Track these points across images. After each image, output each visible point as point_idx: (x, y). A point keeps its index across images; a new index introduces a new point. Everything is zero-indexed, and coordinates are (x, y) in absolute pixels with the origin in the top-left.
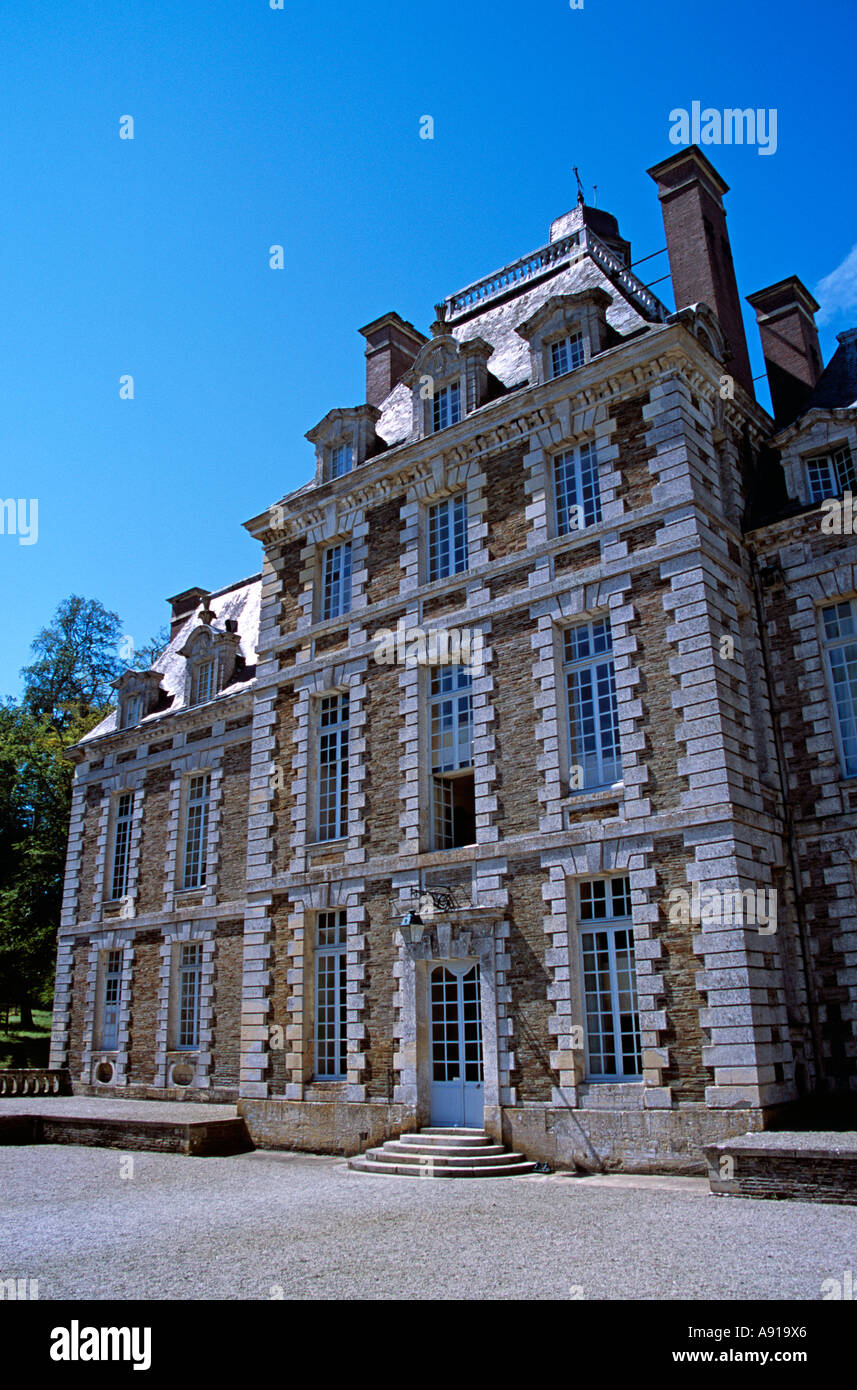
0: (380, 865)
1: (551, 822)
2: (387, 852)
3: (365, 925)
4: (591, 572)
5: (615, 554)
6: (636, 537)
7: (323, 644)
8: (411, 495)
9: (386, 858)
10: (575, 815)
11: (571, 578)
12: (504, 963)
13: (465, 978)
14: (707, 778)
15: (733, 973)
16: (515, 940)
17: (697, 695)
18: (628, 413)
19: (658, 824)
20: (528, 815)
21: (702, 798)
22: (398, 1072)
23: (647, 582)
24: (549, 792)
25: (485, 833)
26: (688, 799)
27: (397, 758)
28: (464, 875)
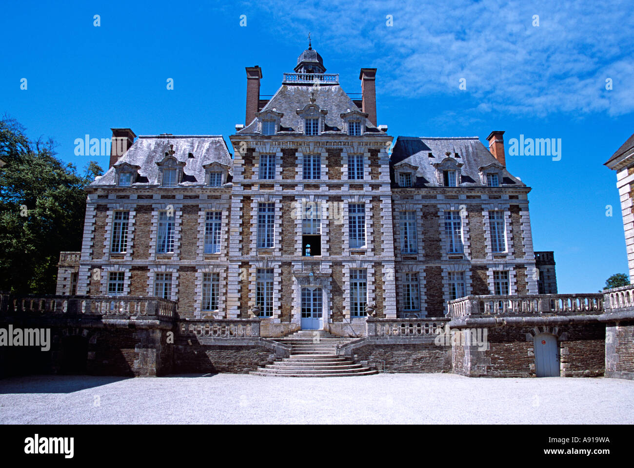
0: (287, 258)
1: (346, 254)
2: (289, 254)
3: (281, 274)
4: (362, 192)
5: (367, 189)
6: (375, 187)
7: (263, 186)
8: (300, 149)
9: (290, 256)
10: (353, 253)
11: (354, 192)
12: (330, 288)
13: (314, 291)
14: (389, 250)
15: (392, 294)
16: (333, 282)
17: (388, 230)
18: (374, 153)
19: (376, 258)
20: (338, 251)
21: (387, 254)
22: (293, 315)
23: (376, 199)
24: (345, 246)
25: (324, 253)
26: (383, 254)
27: (294, 228)
28: (317, 263)
